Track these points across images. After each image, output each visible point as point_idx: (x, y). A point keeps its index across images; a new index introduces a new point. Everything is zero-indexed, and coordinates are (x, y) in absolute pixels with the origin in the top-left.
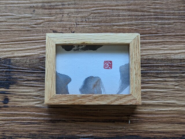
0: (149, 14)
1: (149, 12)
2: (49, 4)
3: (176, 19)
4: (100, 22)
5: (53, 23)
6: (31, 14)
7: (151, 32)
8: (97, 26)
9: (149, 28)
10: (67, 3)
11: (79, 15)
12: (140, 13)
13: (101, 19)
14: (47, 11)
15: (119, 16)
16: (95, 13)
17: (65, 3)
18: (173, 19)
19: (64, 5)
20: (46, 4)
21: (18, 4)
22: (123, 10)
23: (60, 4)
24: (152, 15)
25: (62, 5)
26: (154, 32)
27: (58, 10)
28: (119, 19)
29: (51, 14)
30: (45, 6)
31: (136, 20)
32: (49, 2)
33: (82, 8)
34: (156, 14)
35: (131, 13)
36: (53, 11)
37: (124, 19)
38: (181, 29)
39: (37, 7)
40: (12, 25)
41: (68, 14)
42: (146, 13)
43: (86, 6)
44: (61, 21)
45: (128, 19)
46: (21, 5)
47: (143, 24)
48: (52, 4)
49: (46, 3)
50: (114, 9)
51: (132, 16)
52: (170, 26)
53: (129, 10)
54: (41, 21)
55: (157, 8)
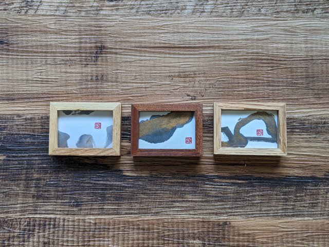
0: (263, 81)
1: (263, 80)
2: (184, 74)
3: (284, 86)
4: (223, 88)
5: (187, 88)
6: (170, 81)
7: (264, 96)
8: (222, 91)
9: (262, 93)
10: (198, 73)
11: (207, 83)
12: (255, 81)
13: (224, 85)
14: (182, 79)
15: (239, 83)
16: (219, 81)
17: (196, 73)
18: (282, 86)
19: (195, 74)
20: (181, 74)
21: (160, 73)
22: (242, 78)
23: (192, 73)
24: (265, 83)
25: (194, 74)
26: (266, 96)
27: (191, 78)
28: (238, 86)
29: (185, 81)
30: (180, 75)
31: (252, 86)
32: (184, 72)
33: (210, 77)
34: (268, 82)
35: (248, 81)
36: (187, 79)
37: (243, 86)
38: (287, 94)
39: (175, 76)
40: (155, 91)
41: (199, 81)
42: (260, 81)
43: (213, 75)
44: (194, 87)
45: (246, 86)
46: (162, 74)
47: (258, 90)
48: (187, 73)
49: (182, 72)
50: (235, 78)
51: (249, 83)
52: (279, 91)
53: (247, 79)
54: (178, 87)
55: (269, 77)
